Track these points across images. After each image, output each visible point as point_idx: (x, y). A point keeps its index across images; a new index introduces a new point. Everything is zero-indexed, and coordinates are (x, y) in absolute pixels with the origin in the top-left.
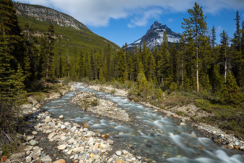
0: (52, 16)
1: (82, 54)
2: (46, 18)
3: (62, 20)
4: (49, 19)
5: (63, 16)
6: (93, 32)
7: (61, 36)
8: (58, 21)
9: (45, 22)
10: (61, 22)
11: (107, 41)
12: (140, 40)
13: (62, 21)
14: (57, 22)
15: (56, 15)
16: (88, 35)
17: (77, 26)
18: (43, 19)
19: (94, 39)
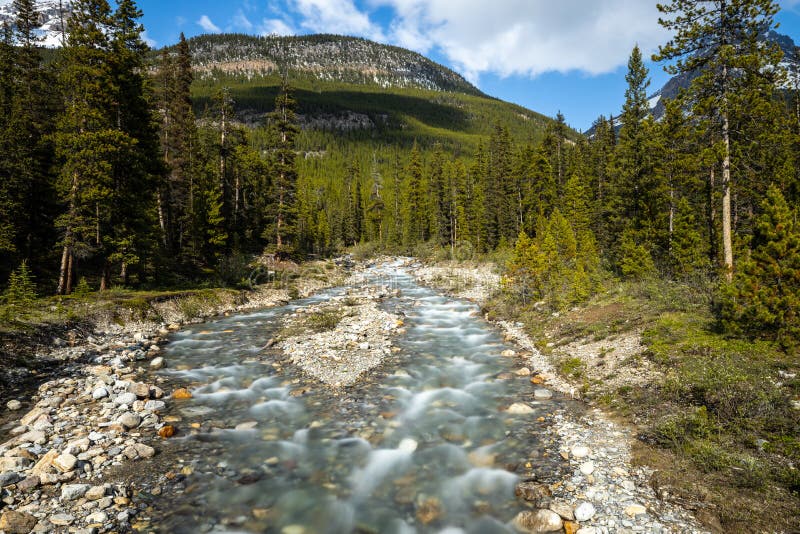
0: (357, 60)
1: (418, 166)
2: (342, 69)
3: (388, 67)
4: (351, 71)
5: (391, 55)
6: (485, 93)
7: (385, 116)
8: (375, 73)
9: (340, 80)
10: (383, 76)
11: (532, 115)
12: (658, 98)
13: (386, 73)
14: (372, 75)
15: (370, 56)
16: (468, 102)
17: (432, 80)
18: (336, 73)
19: (487, 116)
